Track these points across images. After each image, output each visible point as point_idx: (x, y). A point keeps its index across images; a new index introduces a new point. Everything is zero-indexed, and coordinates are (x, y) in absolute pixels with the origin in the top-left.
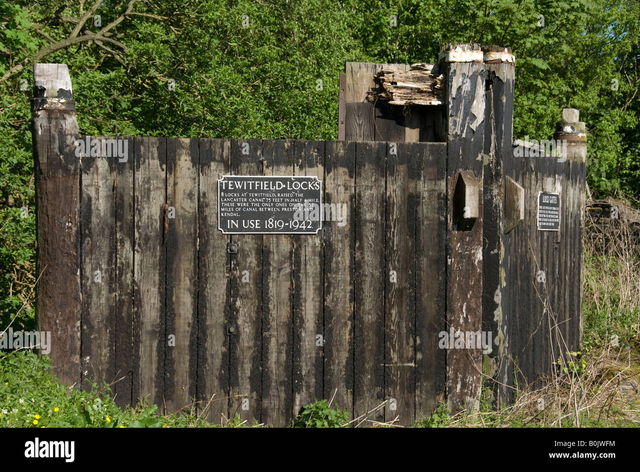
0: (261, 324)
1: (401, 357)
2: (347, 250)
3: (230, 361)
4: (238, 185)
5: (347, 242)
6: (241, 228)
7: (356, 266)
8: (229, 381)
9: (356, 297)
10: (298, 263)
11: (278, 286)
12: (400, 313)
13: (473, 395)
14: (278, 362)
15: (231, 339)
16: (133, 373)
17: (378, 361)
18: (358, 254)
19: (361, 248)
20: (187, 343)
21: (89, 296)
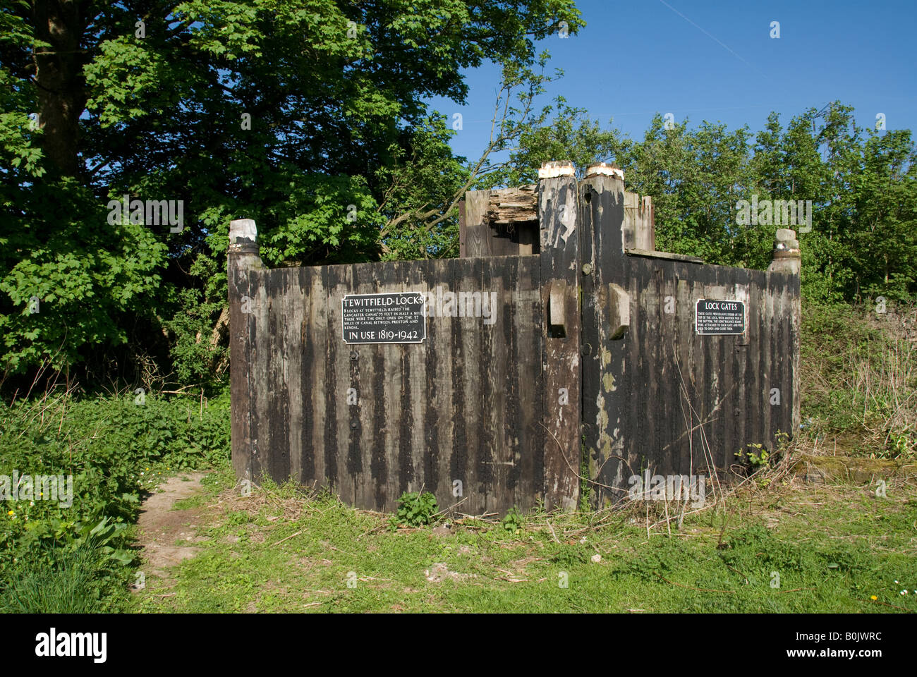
0: (379, 421)
1: (500, 457)
2: (450, 357)
3: (355, 451)
4: (357, 303)
5: (449, 350)
6: (360, 340)
7: (458, 372)
8: (355, 466)
9: (458, 400)
10: (407, 369)
11: (392, 389)
12: (499, 415)
13: (570, 495)
14: (393, 454)
15: (356, 431)
16: (286, 454)
17: (479, 459)
18: (459, 361)
19: (462, 355)
20: (323, 434)
21: (255, 394)
